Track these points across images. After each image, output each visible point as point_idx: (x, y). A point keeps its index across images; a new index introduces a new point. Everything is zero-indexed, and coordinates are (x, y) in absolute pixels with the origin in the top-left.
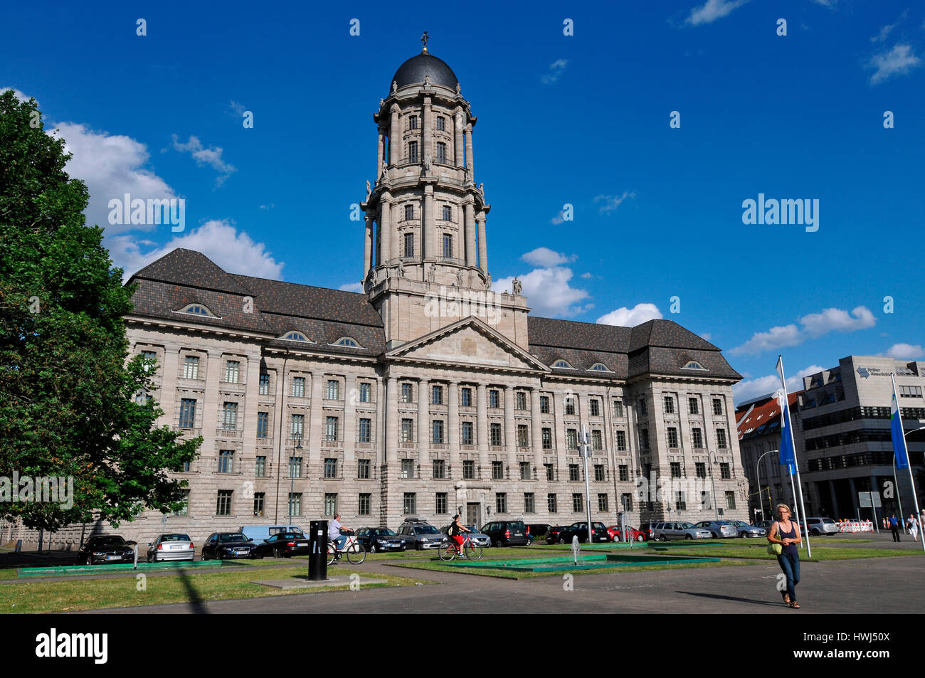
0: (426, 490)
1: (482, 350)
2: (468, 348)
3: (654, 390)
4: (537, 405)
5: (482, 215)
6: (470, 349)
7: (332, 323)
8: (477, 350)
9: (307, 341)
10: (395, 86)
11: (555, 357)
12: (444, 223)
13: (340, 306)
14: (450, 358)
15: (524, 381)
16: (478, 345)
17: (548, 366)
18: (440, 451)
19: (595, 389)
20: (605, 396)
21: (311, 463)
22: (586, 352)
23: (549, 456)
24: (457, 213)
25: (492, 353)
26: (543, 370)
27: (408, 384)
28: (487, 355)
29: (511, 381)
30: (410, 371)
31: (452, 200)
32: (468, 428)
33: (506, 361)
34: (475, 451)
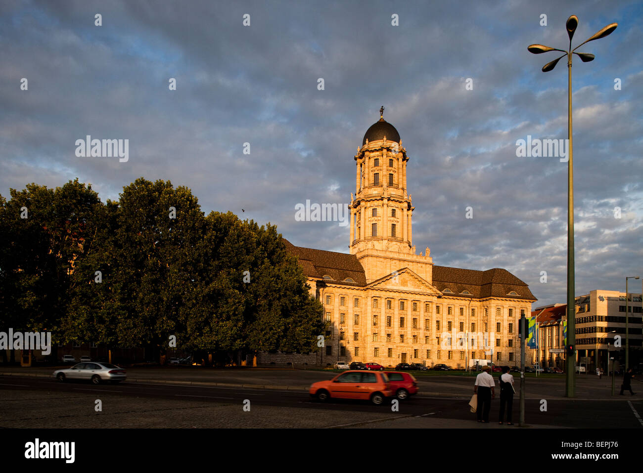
0: (384, 347)
1: (411, 284)
2: (404, 283)
3: (492, 305)
4: (435, 310)
5: (410, 212)
6: (405, 283)
7: (342, 271)
8: (408, 284)
9: (332, 280)
10: (367, 142)
11: (444, 287)
12: (392, 219)
13: (344, 262)
14: (395, 288)
15: (429, 298)
16: (408, 282)
17: (441, 291)
18: (390, 330)
19: (463, 302)
20: (468, 306)
21: (335, 333)
22: (460, 285)
23: (438, 334)
24: (398, 212)
25: (415, 285)
26: (439, 294)
27: (375, 299)
28: (413, 287)
29: (423, 299)
30: (377, 293)
31: (396, 206)
32: (402, 320)
33: (422, 289)
34: (406, 331)
